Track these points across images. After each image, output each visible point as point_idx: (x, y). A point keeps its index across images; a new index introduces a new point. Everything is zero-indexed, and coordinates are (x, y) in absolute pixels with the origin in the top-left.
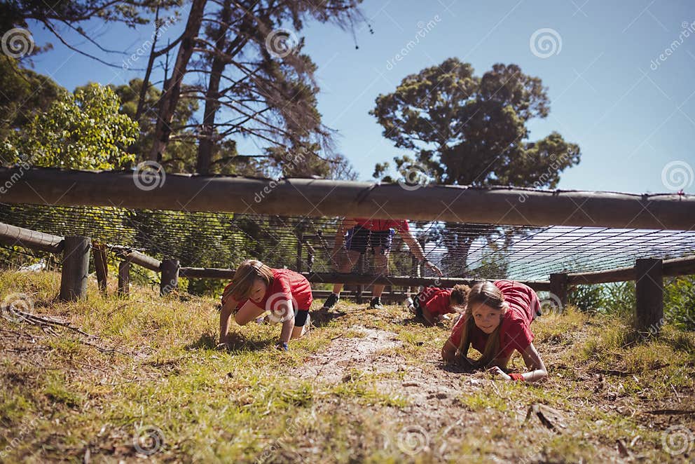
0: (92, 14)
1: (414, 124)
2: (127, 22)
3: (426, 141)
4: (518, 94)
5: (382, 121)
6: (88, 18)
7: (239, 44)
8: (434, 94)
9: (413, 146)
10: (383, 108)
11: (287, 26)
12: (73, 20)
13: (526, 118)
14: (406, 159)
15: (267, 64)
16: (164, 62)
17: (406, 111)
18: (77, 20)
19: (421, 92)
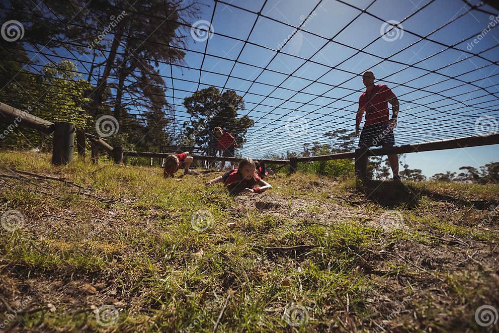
0: (60, 46)
1: (198, 109)
2: (79, 52)
3: (203, 115)
4: (235, 101)
5: (186, 107)
6: (58, 47)
7: (132, 69)
8: (206, 98)
9: (198, 117)
10: (187, 102)
11: (153, 64)
12: (50, 47)
13: (237, 110)
14: (195, 121)
15: (143, 79)
16: (98, 70)
17: (195, 104)
18: (52, 47)
19: (201, 98)
